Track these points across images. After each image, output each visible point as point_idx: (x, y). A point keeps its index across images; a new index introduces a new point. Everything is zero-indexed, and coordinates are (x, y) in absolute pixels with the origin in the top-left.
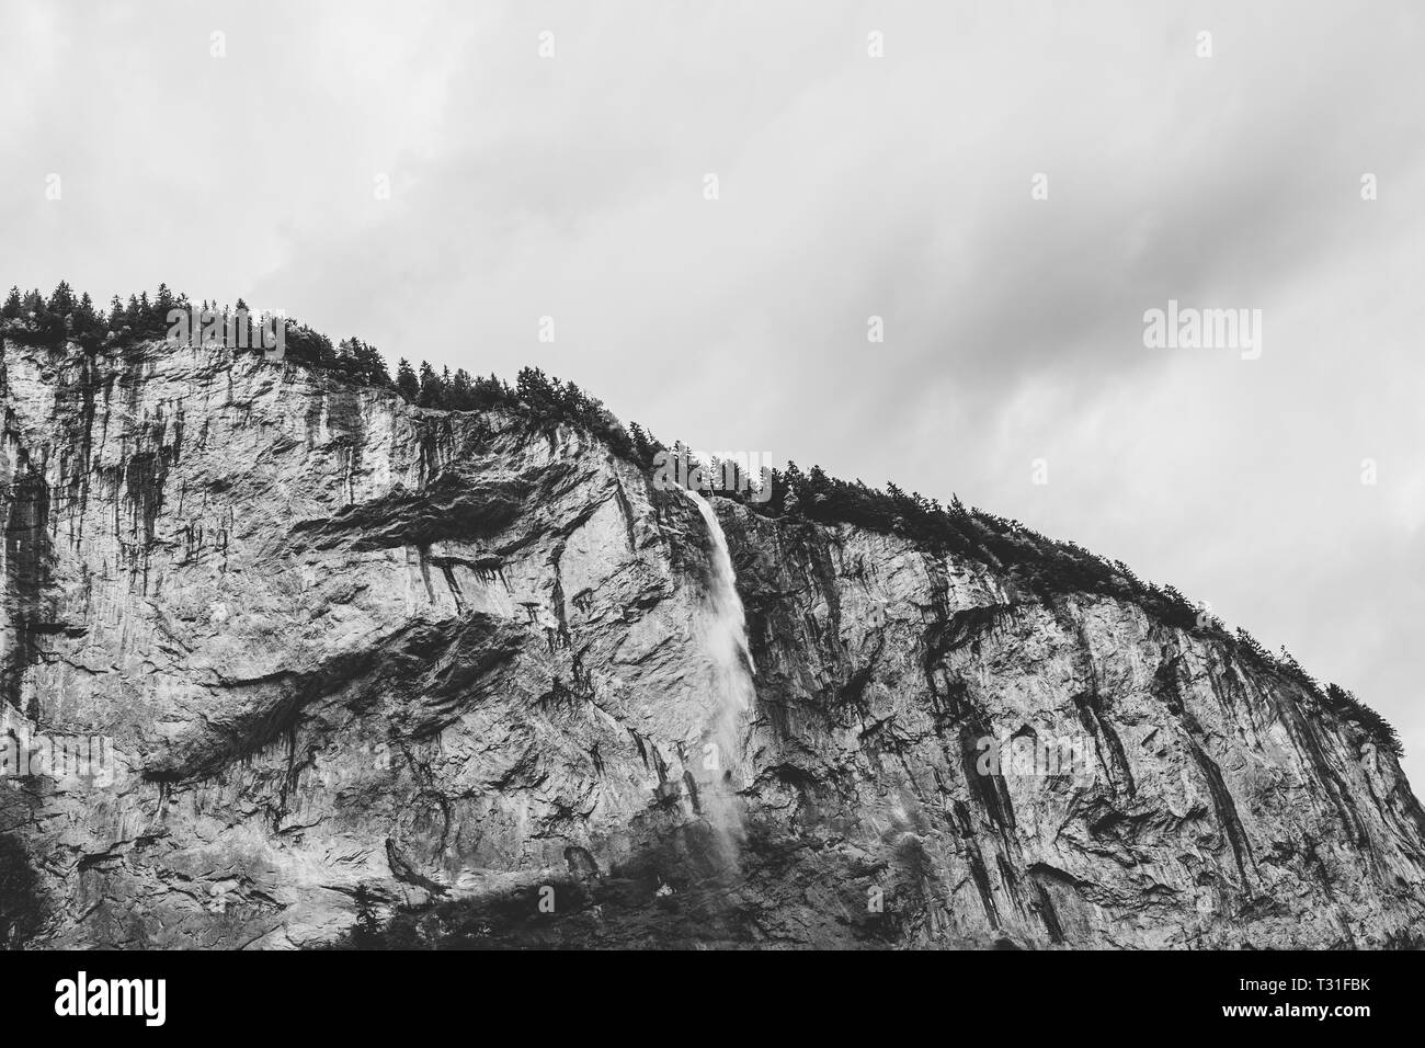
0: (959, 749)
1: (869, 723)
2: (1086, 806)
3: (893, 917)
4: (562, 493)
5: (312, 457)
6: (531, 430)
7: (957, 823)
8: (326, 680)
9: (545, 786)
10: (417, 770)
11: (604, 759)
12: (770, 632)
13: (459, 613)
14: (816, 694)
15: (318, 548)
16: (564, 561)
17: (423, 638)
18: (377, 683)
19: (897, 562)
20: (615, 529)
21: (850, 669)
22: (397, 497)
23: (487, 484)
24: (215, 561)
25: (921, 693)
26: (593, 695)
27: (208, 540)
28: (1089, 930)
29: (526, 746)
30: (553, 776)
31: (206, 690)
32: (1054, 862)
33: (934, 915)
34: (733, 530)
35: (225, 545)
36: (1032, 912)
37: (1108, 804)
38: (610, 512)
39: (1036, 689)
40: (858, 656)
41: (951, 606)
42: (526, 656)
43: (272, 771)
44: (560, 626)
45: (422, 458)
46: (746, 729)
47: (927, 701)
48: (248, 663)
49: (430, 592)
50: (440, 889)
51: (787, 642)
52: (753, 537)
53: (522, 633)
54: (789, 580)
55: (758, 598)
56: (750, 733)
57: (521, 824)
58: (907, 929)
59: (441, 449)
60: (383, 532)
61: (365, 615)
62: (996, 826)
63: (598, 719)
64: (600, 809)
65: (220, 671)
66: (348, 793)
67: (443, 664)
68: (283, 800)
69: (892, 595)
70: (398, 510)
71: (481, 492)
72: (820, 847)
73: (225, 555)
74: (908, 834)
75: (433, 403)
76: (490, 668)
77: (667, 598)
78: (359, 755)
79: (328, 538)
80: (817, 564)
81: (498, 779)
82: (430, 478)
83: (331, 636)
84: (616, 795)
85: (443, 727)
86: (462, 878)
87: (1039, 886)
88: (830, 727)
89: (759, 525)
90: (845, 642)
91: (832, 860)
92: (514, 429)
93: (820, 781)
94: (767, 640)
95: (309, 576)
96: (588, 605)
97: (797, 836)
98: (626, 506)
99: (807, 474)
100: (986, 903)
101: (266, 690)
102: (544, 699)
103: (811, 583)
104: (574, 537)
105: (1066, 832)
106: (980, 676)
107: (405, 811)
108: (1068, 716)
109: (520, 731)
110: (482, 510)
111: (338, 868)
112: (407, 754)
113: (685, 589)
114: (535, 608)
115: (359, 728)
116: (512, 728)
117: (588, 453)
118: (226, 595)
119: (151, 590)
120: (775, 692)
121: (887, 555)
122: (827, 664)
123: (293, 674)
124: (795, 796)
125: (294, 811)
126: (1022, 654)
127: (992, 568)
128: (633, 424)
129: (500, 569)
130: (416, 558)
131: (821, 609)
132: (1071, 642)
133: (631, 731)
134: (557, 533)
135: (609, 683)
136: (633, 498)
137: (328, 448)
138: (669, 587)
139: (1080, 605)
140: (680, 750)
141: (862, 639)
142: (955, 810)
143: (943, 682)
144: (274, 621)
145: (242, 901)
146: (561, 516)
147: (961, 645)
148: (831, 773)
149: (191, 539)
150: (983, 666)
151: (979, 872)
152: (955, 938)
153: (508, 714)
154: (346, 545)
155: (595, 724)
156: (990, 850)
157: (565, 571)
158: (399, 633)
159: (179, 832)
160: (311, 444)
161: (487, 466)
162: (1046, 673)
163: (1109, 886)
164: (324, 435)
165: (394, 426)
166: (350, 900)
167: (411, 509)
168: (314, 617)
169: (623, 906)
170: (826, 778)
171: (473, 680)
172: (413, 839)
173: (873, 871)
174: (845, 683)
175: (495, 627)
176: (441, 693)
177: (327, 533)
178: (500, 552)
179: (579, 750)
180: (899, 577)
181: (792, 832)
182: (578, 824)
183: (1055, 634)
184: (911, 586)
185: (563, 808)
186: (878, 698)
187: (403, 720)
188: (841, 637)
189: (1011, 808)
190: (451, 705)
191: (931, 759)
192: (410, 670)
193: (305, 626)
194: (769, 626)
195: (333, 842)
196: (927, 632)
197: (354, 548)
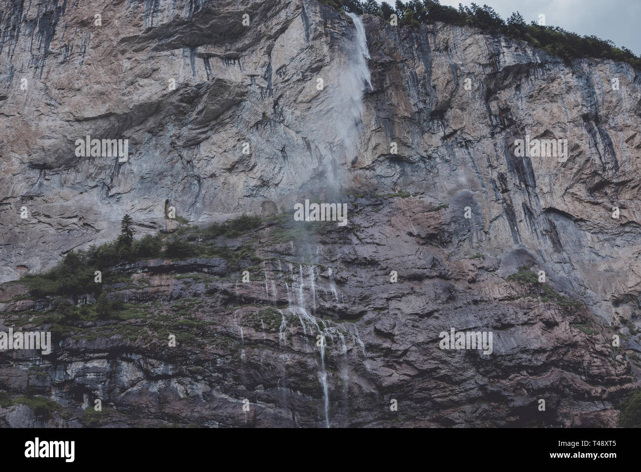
0: (503, 144)
1: (448, 131)
2: (586, 176)
4: (272, 16)
7: (498, 185)
8: (134, 118)
9: (255, 170)
10: (185, 163)
11: (288, 154)
12: (388, 82)
13: (208, 79)
14: (413, 114)
15: (134, 51)
16: (274, 53)
17: (188, 94)
18: (164, 118)
19: (468, 41)
20: (299, 31)
21: (437, 101)
22: (177, 22)
23: (228, 13)
24: (78, 60)
25: (481, 114)
26: (284, 120)
27: (75, 50)
28: (581, 246)
29: (245, 149)
30: (259, 164)
31: (67, 123)
32: (561, 207)
33: (475, 234)
34: (371, 30)
35: (84, 52)
36: (543, 235)
37: (599, 175)
38: (297, 23)
39: (555, 110)
40: (442, 94)
41: (501, 63)
42: (248, 102)
43: (106, 165)
44: (268, 86)
46: (369, 134)
47: (486, 118)
48: (91, 109)
49: (193, 69)
50: (186, 222)
51: (398, 87)
52: (383, 33)
53: (246, 90)
54: (402, 54)
55: (382, 64)
56: (371, 136)
57: (239, 189)
58: (455, 240)
60: (170, 41)
61: (157, 83)
62: (523, 186)
63: (285, 133)
64: (284, 181)
65: (74, 113)
66: (147, 176)
67: (200, 107)
68: (112, 180)
69: (466, 59)
70: (177, 29)
71: (225, 18)
72: (408, 196)
73: (83, 57)
74: (465, 190)
76: (228, 109)
77: (326, 65)
78: (154, 156)
79: (139, 46)
80: (420, 45)
81: (229, 167)
82: (195, 11)
83: (137, 94)
84: (294, 173)
85: (201, 142)
86: (202, 217)
87: (549, 221)
88: (423, 132)
90: (434, 87)
91: (412, 203)
93: (415, 163)
94: (385, 86)
95: (127, 65)
96: (284, 74)
97: (396, 192)
98: (306, 18)
100: (512, 229)
101: (100, 123)
102: (257, 124)
103: (416, 55)
104: (279, 39)
105: (571, 191)
106: (519, 103)
107: (177, 185)
108: (577, 126)
109: (242, 142)
110: (227, 28)
111: (138, 214)
112: (180, 155)
113: (337, 60)
114: (255, 77)
115: (154, 142)
116: (239, 140)
118: (82, 76)
119: (43, 76)
120: (388, 113)
121: (463, 37)
122: (421, 98)
123: (114, 114)
124: (398, 171)
125: (117, 185)
126: (548, 91)
127: (530, 43)
129: (239, 59)
130: (188, 53)
131: (420, 68)
132: (581, 84)
133: (304, 138)
134: (269, 38)
135: (293, 113)
136: (311, 15)
138: (328, 59)
139: (590, 65)
140: (331, 147)
141: (445, 84)
142: (498, 178)
143: (497, 108)
144: (106, 88)
145: (78, 228)
146: (272, 28)
147: (509, 86)
148: (422, 159)
149: (67, 50)
150: (522, 98)
151: (510, 212)
152: (488, 247)
153: (237, 133)
154: (149, 49)
155: (284, 136)
156: (518, 200)
157: (273, 57)
158: (175, 91)
159: (48, 194)
161: (229, 4)
162: (564, 102)
163: (597, 222)
167: (185, 28)
169: (282, 228)
170: (419, 161)
171: (219, 116)
172: (180, 199)
173: (437, 209)
174: (433, 109)
175: (229, 86)
176: (200, 123)
177: (139, 43)
178: (238, 50)
179: (274, 150)
180: (469, 49)
181: (394, 190)
182: (272, 189)
183: (571, 80)
184: (476, 54)
185: (264, 181)
186: (454, 117)
187: (178, 138)
188: (432, 84)
189: (533, 176)
190: (205, 129)
191: (486, 150)
192: (182, 111)
193: (123, 89)
194: (387, 78)
195: (136, 201)
196: (486, 79)
197: (153, 50)
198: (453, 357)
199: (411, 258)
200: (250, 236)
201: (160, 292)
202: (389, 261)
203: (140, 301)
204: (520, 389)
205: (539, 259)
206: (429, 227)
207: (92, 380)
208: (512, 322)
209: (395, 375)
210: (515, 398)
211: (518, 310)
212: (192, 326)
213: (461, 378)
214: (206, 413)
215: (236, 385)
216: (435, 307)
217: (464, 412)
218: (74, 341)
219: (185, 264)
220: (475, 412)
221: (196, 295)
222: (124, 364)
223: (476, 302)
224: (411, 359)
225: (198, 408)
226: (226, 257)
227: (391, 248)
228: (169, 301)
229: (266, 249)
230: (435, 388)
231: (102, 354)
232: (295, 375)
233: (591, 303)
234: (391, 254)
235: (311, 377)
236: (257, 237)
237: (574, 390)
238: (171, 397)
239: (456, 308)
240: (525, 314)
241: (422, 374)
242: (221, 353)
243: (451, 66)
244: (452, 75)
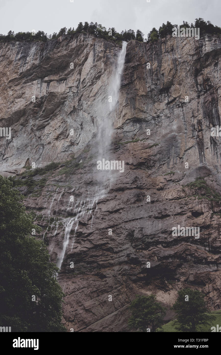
0: (203, 101)
1: (171, 99)
3: (152, 162)
4: (81, 53)
5: (15, 63)
6: (72, 38)
7: (196, 127)
8: (14, 119)
9: (69, 137)
10: (37, 138)
11: (84, 126)
12: (135, 76)
13: (46, 93)
14: (147, 93)
15: (15, 86)
16: (82, 72)
17: (37, 102)
18: (28, 117)
20: (91, 59)
21: (164, 82)
22: (34, 67)
23: (58, 57)
25: (191, 85)
26: (82, 108)
29: (64, 127)
30: (70, 134)
38: (91, 54)
40: (167, 77)
41: (203, 52)
43: (2, 144)
44: (77, 91)
45: (40, 55)
47: (194, 87)
49: (41, 89)
51: (141, 78)
52: (137, 49)
53: (66, 95)
54: (146, 59)
56: (122, 109)
57: (59, 149)
58: (158, 165)
59: (45, 51)
60: (31, 77)
61: (24, 100)
63: (83, 115)
64: (81, 142)
66: (20, 147)
67: (43, 108)
68: (5, 151)
69: (183, 54)
70: (34, 70)
71: (57, 59)
72: (137, 142)
74: (173, 133)
76: (58, 107)
77: (103, 74)
78: (23, 137)
79: (17, 83)
80: (156, 51)
81: (56, 137)
82: (42, 59)
83: (14, 107)
84: (85, 136)
85: (45, 126)
88: (154, 102)
91: (137, 145)
92: (66, 39)
93: (149, 121)
94: (133, 79)
95: (11, 93)
96: (85, 83)
98: (94, 51)
100: (200, 154)
102: (71, 113)
103: (153, 58)
104: (84, 65)
106: (216, 74)
107: (33, 150)
109: (64, 123)
110: (59, 64)
112: (35, 135)
114: (72, 88)
116: (62, 123)
117: (87, 39)
120: (133, 95)
121: (182, 41)
122: (154, 83)
123: (4, 119)
124: (138, 127)
125: (7, 154)
129: (66, 79)
130: (40, 82)
131: (155, 65)
133: (91, 117)
134: (80, 65)
135: (87, 103)
136: (97, 48)
137: (19, 60)
138: (103, 71)
141: (168, 71)
142: (197, 123)
143: (201, 80)
146: (81, 60)
147: (210, 65)
148: (154, 118)
150: (218, 70)
151: (200, 144)
152: (180, 167)
153: (62, 119)
154: (22, 83)
155: (82, 117)
156: (207, 135)
157: (82, 75)
158: (32, 102)
160: (16, 60)
161: (59, 52)
164: (19, 57)
165: (36, 49)
167: (37, 69)
168: (11, 103)
169: (67, 167)
170: (151, 120)
171: (54, 111)
172: (34, 157)
173: (151, 147)
174: (162, 88)
175: (57, 95)
176: (44, 117)
177: (17, 81)
178: (66, 75)
179: (78, 125)
180: (185, 48)
182: (75, 147)
184: (188, 49)
185: (72, 143)
186: (175, 90)
187: (34, 126)
188: (161, 72)
189: (219, 118)
190: (47, 119)
191: (192, 107)
192: (36, 112)
193: (8, 106)
194: (135, 74)
195: (14, 160)
196: (194, 63)
197: (23, 83)
199: (121, 178)
200: (50, 173)
204: (154, 256)
205: (214, 171)
206: (141, 158)
208: (170, 213)
211: (177, 205)
213: (120, 249)
216: (123, 207)
217: (114, 270)
220: (119, 271)
224: (92, 238)
226: (30, 185)
229: (52, 179)
230: (101, 255)
236: (53, 173)
239: (138, 207)
240: (181, 208)
241: (96, 247)
243: (173, 60)
244: (173, 66)
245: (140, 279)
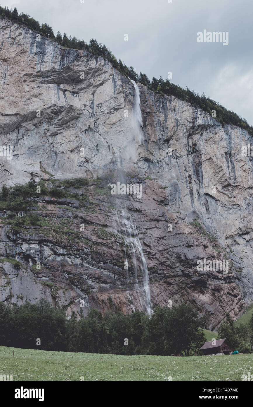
0: (192, 161)
1: (170, 150)
2: (222, 181)
3: (167, 201)
4: (97, 76)
5: (31, 56)
6: (91, 57)
7: (188, 180)
8: (29, 117)
10: (50, 144)
11: (99, 149)
12: (148, 122)
13: (66, 104)
14: (157, 140)
15: (30, 81)
16: (95, 94)
17: (55, 110)
19: (185, 109)
20: (110, 88)
21: (167, 135)
22: (53, 70)
23: (78, 70)
24: (2, 81)
25: (185, 145)
26: (98, 131)
27: (0, 75)
28: (216, 212)
29: (79, 142)
30: (85, 151)
32: (211, 194)
34: (142, 93)
35: (5, 77)
36: (203, 205)
37: (228, 181)
38: (110, 83)
39: (215, 148)
40: (170, 132)
41: (197, 123)
43: (12, 139)
44: (92, 112)
45: (61, 60)
46: (137, 147)
47: (186, 147)
48: (8, 110)
49: (59, 97)
50: (52, 176)
51: (152, 125)
52: (147, 96)
53: (82, 112)
54: (155, 109)
55: (146, 113)
56: (138, 148)
57: (75, 162)
58: (170, 204)
59: (66, 59)
60: (48, 79)
61: (41, 101)
62: (198, 182)
63: (99, 138)
64: (96, 161)
65: (1, 111)
66: (31, 148)
67: (60, 117)
68: (14, 147)
69: (182, 117)
70: (53, 74)
71: (76, 72)
72: (152, 180)
73: (5, 80)
74: (175, 180)
75: (66, 45)
76: (73, 120)
77: (122, 108)
78: (35, 138)
79: (33, 79)
80: (163, 106)
81: (71, 150)
82: (62, 66)
83: (31, 105)
84: (101, 159)
85: (58, 134)
86: (58, 174)
87: (206, 199)
88: (160, 149)
89: (149, 93)
91: (154, 184)
92: (87, 56)
93: (154, 163)
94: (147, 124)
95: (27, 89)
96: (101, 107)
97: (146, 176)
98: (114, 82)
99: (165, 81)
100: (192, 201)
101: (13, 118)
102: (85, 130)
103: (161, 110)
104: (99, 88)
106: (201, 143)
107: (45, 154)
108: (222, 157)
109: (78, 138)
110: (75, 77)
111: (27, 167)
112: (48, 140)
113: (127, 107)
114: (86, 106)
115: (36, 131)
116: (76, 137)
117: (106, 66)
118: (4, 91)
120: (146, 138)
121: (182, 106)
122: (161, 133)
123: (20, 114)
124: (147, 166)
125: (17, 150)
126: (213, 139)
128: (120, 60)
129: (78, 94)
130: (56, 87)
131: (162, 118)
132: (227, 138)
133: (107, 142)
134: (95, 86)
135: (103, 129)
136: (117, 80)
137: (36, 54)
138: (123, 106)
139: (231, 128)
140: (119, 149)
141: (172, 128)
142: (188, 176)
143: (191, 143)
144: (16, 99)
146: (96, 82)
147: (198, 134)
148: (158, 162)
150: (202, 140)
151: (191, 193)
152: (182, 208)
153: (75, 133)
154: (38, 81)
155: (98, 139)
156: (195, 188)
157: (95, 97)
158: (50, 107)
160: (31, 52)
161: (78, 65)
162: (219, 145)
163: (224, 202)
164: (35, 50)
165: (54, 50)
166: (30, 175)
167: (56, 74)
168: (27, 100)
169: (99, 187)
170: (156, 163)
171: (67, 123)
172: (47, 162)
173: (164, 188)
174: (165, 139)
175: (75, 109)
176: (59, 125)
177: (33, 77)
178: (79, 89)
179: (93, 145)
180: (184, 113)
181: (145, 175)
182: (90, 164)
183: (223, 135)
184: (187, 116)
185: (87, 160)
186: (173, 144)
187: (48, 131)
188: (166, 126)
189: (203, 178)
191: (184, 162)
192: (51, 118)
193: (24, 102)
194: (148, 120)
195: (26, 160)
196: (189, 129)
197: (40, 83)
198: (172, 257)
199: (155, 211)
200: (85, 189)
201: (53, 213)
202: (146, 211)
203: (44, 217)
204: (195, 273)
205: (201, 216)
206: (161, 197)
207: (33, 253)
208: (193, 244)
209: (152, 263)
210: (194, 277)
211: (194, 239)
212: (73, 233)
213: (175, 266)
214: (82, 272)
215: (92, 261)
216: (165, 235)
217: (175, 280)
218: (24, 235)
219: (62, 201)
220: (180, 281)
221: (68, 217)
222: (45, 247)
223: (179, 234)
224: (157, 257)
225: (78, 270)
226: (78, 199)
227: (146, 205)
228: (57, 218)
229: (94, 197)
231: (36, 242)
232: (115, 259)
233: (218, 238)
234: (147, 208)
235: (121, 261)
236: (88, 190)
237: (213, 275)
238: (66, 264)
239: (172, 236)
240: (197, 241)
241: (162, 263)
242: (86, 247)
243: (175, 119)
244: (175, 124)
245: (192, 287)
